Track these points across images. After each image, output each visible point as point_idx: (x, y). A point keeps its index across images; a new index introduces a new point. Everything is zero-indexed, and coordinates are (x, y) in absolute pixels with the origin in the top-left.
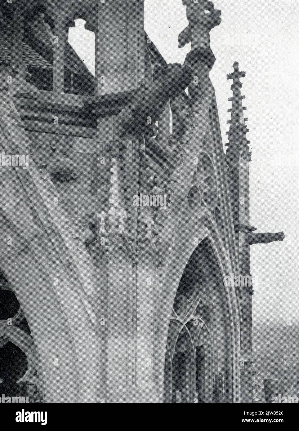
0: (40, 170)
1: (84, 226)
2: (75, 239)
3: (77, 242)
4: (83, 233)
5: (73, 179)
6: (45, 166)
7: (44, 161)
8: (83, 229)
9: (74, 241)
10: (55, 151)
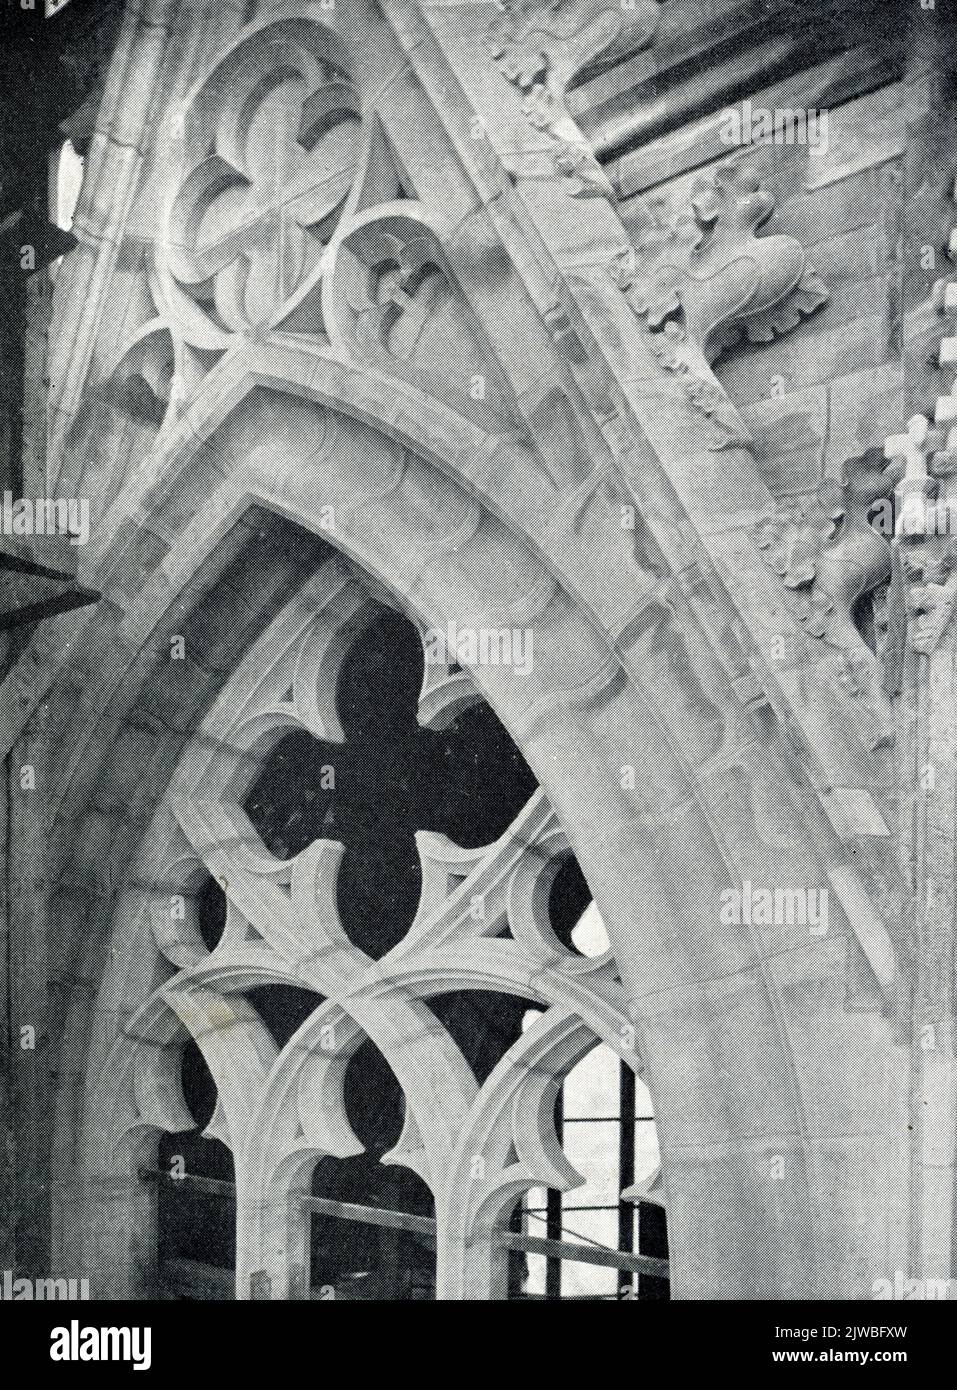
0: (659, 336)
1: (839, 521)
2: (794, 589)
3: (805, 604)
4: (836, 554)
5: (805, 318)
6: (677, 315)
7: (672, 292)
8: (832, 537)
9: (793, 598)
10: (717, 228)
